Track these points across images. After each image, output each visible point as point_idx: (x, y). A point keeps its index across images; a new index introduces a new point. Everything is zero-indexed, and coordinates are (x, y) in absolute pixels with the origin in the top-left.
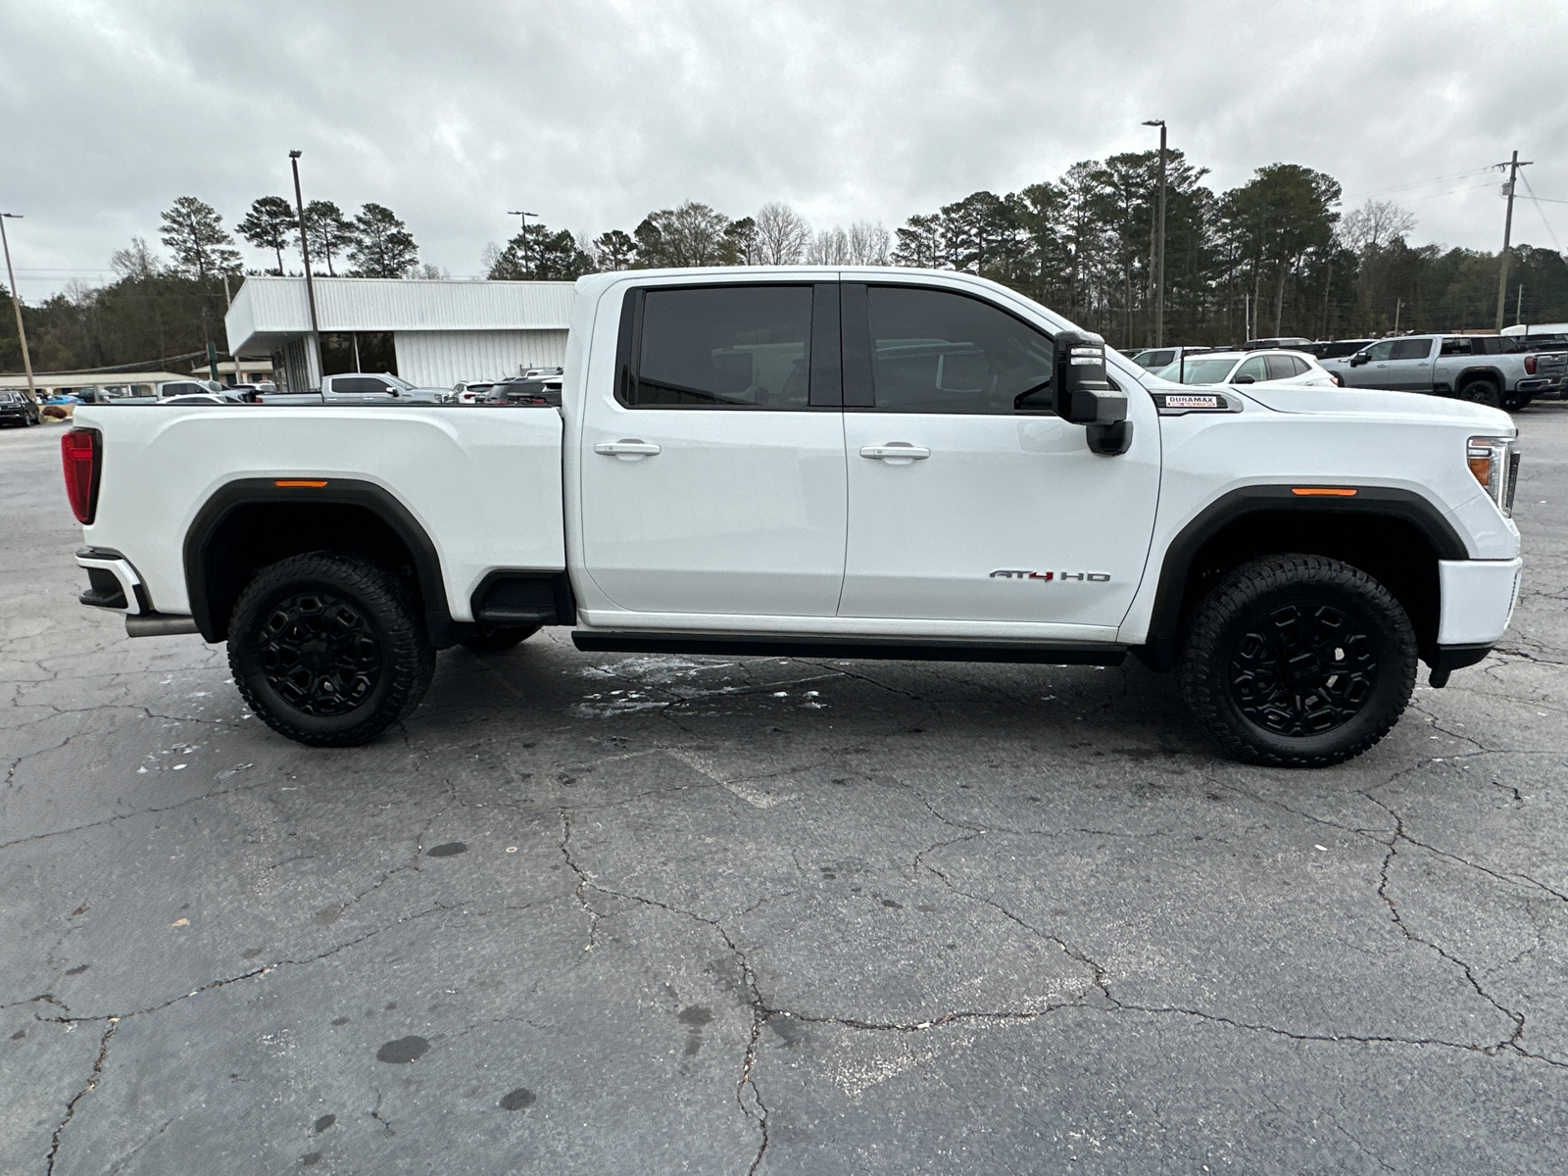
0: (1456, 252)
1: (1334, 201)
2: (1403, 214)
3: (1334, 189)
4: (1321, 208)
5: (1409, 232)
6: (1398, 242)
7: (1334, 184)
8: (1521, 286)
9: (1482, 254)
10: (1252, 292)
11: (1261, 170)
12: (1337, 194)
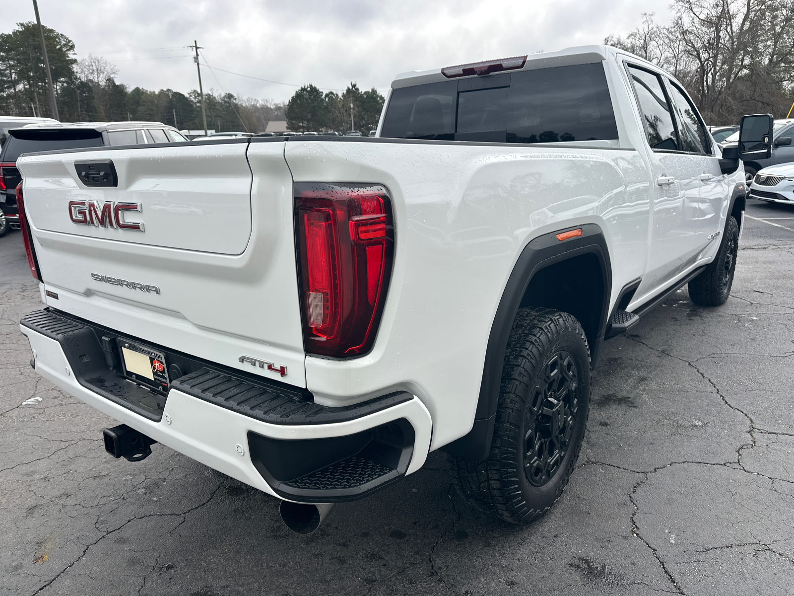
0: (137, 90)
1: (71, 52)
2: (111, 65)
3: (70, 44)
4: (64, 55)
5: (116, 75)
6: (110, 80)
7: (70, 41)
8: (174, 110)
9: (150, 92)
10: (35, 103)
11: (22, 24)
12: (72, 47)
